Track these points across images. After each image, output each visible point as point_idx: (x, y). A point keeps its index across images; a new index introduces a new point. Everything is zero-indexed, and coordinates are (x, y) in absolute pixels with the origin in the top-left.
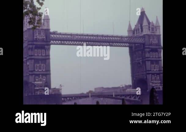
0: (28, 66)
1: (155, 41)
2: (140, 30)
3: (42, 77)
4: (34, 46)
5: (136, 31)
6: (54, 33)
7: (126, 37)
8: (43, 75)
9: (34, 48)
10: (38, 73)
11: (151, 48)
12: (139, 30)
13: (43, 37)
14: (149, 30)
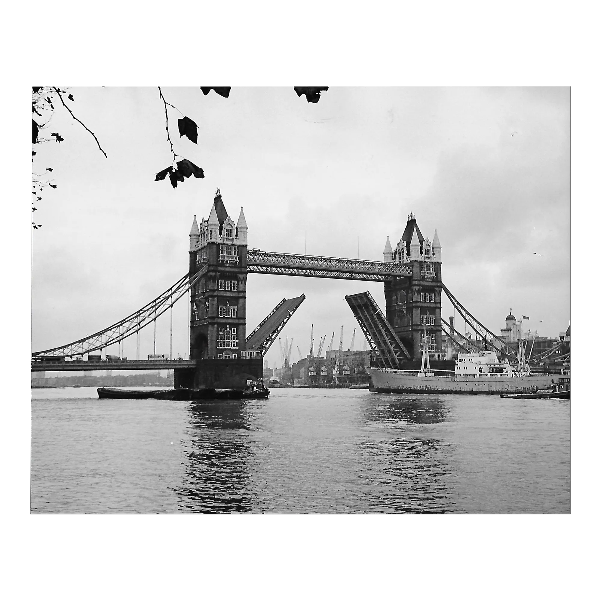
0: (208, 308)
1: (431, 274)
2: (406, 252)
3: (230, 329)
4: (218, 274)
5: (399, 253)
6: (255, 252)
7: (381, 264)
8: (232, 325)
9: (217, 277)
10: (223, 321)
11: (423, 286)
12: (403, 252)
13: (234, 259)
14: (422, 253)
